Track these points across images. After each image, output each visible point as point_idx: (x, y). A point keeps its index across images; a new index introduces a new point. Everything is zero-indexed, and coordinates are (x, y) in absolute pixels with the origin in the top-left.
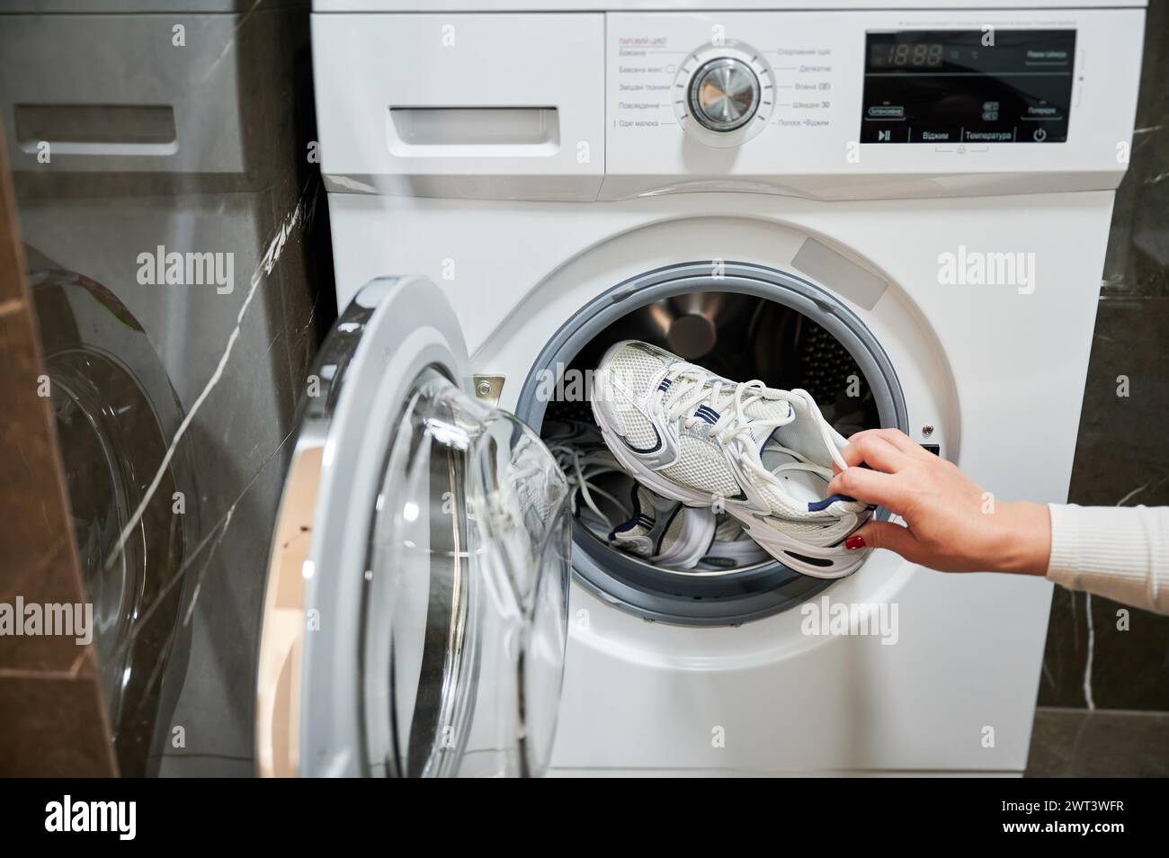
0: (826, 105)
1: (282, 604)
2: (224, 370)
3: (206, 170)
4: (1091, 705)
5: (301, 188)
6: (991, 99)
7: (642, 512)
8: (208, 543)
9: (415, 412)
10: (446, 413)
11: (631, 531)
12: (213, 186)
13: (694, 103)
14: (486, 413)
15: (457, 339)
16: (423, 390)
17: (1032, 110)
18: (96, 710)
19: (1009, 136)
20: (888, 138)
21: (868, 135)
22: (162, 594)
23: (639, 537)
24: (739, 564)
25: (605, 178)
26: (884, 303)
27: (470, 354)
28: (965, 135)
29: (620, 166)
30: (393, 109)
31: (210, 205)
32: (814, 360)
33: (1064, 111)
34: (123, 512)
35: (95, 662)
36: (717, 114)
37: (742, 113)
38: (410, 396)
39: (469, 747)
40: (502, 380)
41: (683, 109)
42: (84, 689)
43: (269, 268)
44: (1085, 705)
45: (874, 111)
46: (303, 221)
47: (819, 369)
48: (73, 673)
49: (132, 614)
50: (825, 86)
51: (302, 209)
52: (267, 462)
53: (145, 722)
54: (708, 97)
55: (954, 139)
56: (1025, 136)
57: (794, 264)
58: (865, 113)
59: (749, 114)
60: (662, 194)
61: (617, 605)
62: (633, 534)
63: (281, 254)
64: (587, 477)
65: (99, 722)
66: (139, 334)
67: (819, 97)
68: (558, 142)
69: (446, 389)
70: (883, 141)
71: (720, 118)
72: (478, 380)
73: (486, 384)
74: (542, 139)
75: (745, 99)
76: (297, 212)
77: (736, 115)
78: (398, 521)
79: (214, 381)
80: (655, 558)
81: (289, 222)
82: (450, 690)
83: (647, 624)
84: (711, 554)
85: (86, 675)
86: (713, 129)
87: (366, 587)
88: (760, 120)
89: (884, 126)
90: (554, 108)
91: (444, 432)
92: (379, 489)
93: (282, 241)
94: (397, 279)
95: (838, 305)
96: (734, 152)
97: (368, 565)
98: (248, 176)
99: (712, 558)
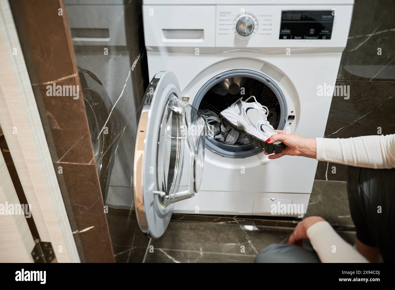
0: (271, 29)
1: (139, 149)
2: (123, 94)
3: (119, 45)
4: (327, 179)
5: (140, 50)
6: (312, 28)
7: (222, 131)
8: (120, 135)
9: (169, 104)
10: (176, 105)
11: (219, 135)
12: (119, 49)
13: (238, 29)
14: (186, 105)
15: (178, 87)
16: (170, 99)
17: (323, 31)
18: (95, 173)
19: (316, 38)
20: (286, 38)
21: (281, 37)
22: (110, 146)
23: (221, 137)
24: (244, 144)
25: (215, 48)
26: (283, 80)
27: (181, 92)
28: (305, 38)
29: (218, 45)
30: (163, 30)
31: (118, 54)
32: (264, 95)
33: (331, 31)
34: (99, 129)
35: (95, 161)
36: (244, 32)
37: (250, 31)
38: (168, 100)
39: (180, 186)
40: (189, 98)
41: (235, 30)
42: (92, 167)
43: (133, 69)
44: (326, 180)
45: (283, 31)
46: (141, 58)
47: (265, 97)
48: (90, 164)
49: (101, 152)
50: (271, 25)
51: (140, 55)
52: (133, 117)
53: (106, 176)
54: (241, 27)
55: (303, 38)
56: (320, 38)
57: (261, 70)
58: (281, 32)
59: (251, 31)
60: (229, 52)
61: (215, 153)
62: (219, 136)
63: (136, 66)
64: (209, 122)
65: (96, 175)
66: (102, 86)
67: (269, 27)
68: (203, 38)
69: (176, 99)
70: (285, 39)
71: (244, 33)
72: (183, 98)
73: (185, 99)
74: (200, 38)
75: (251, 27)
76: (139, 56)
77: (248, 32)
78: (166, 130)
79: (120, 96)
80: (224, 142)
81: (137, 58)
82: (176, 171)
83: (223, 157)
84: (238, 141)
85: (93, 164)
86: (242, 35)
87: (158, 145)
88: (254, 33)
89: (285, 35)
90: (202, 30)
91: (176, 109)
92: (161, 123)
93: (136, 63)
94: (165, 72)
95: (272, 81)
96: (247, 42)
97: (158, 141)
98: (128, 46)
99: (238, 142)
